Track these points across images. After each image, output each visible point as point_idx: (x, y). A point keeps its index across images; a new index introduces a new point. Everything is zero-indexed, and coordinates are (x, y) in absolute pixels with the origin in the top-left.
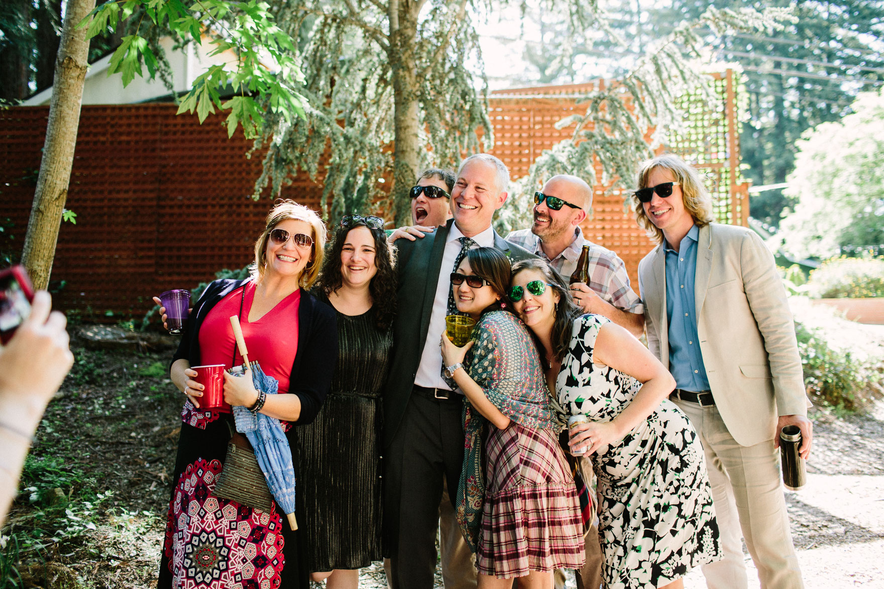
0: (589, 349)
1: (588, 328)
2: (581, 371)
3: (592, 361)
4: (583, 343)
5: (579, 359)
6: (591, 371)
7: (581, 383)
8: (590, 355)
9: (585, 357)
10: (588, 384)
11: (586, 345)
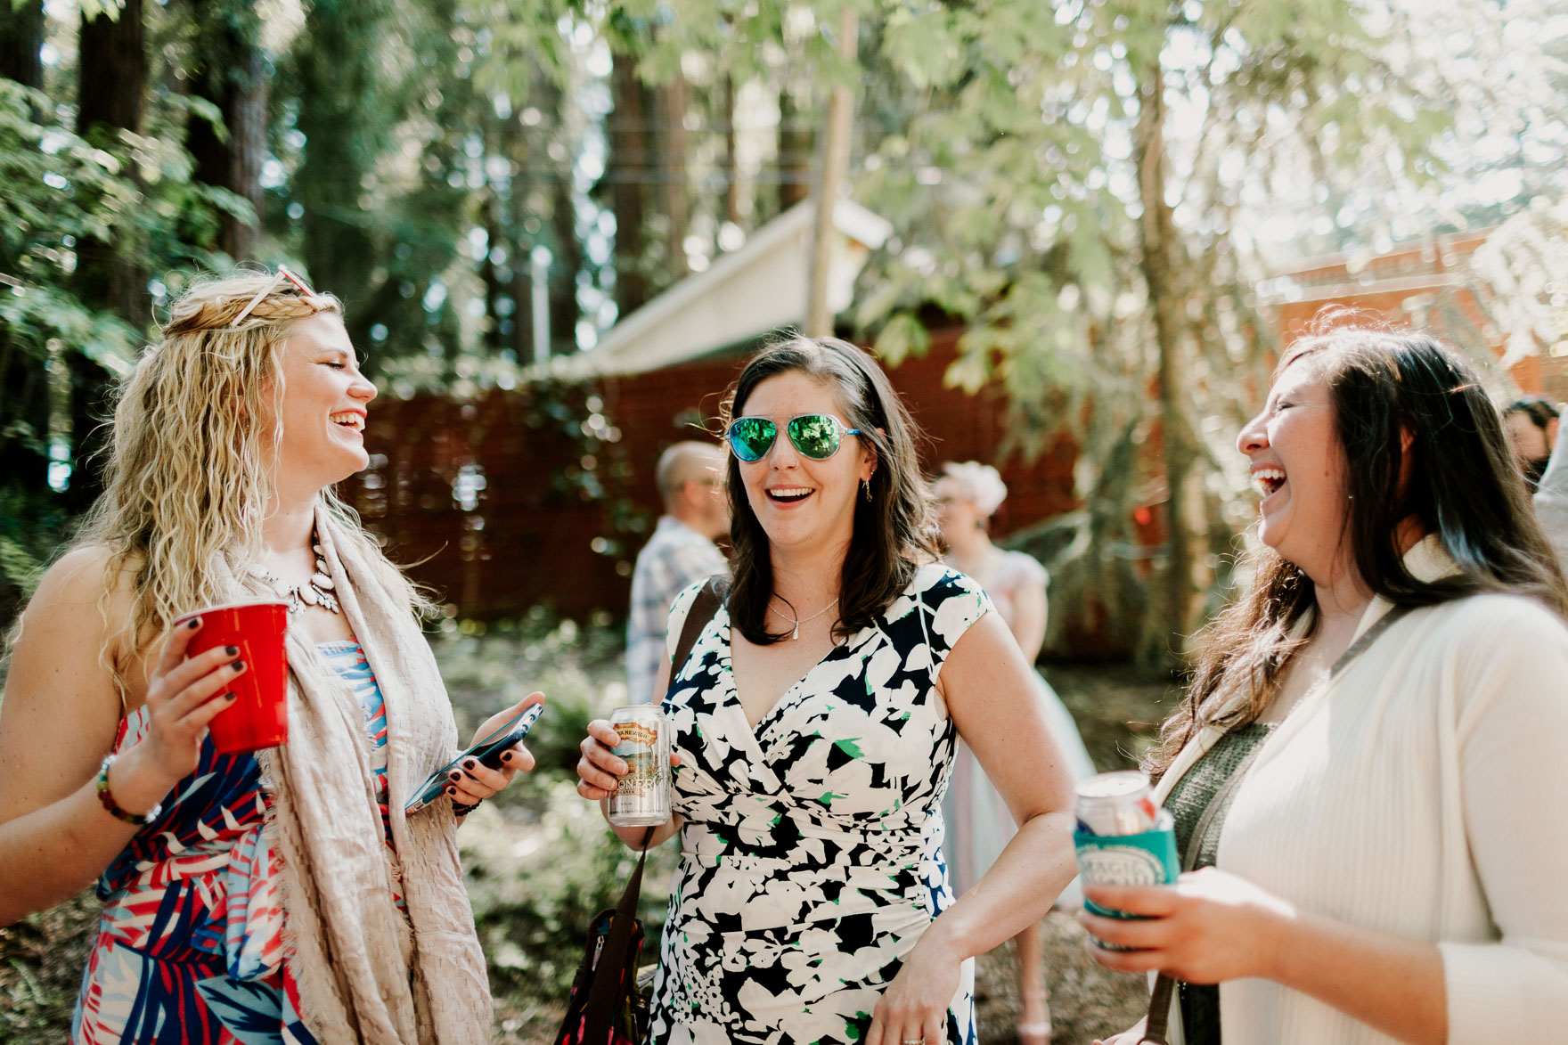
0: (938, 642)
1: (958, 591)
2: (895, 683)
3: (933, 678)
4: (930, 618)
5: (904, 650)
6: (919, 700)
7: (880, 712)
8: (936, 659)
9: (920, 657)
10: (897, 726)
11: (937, 628)
